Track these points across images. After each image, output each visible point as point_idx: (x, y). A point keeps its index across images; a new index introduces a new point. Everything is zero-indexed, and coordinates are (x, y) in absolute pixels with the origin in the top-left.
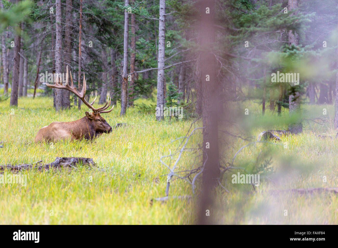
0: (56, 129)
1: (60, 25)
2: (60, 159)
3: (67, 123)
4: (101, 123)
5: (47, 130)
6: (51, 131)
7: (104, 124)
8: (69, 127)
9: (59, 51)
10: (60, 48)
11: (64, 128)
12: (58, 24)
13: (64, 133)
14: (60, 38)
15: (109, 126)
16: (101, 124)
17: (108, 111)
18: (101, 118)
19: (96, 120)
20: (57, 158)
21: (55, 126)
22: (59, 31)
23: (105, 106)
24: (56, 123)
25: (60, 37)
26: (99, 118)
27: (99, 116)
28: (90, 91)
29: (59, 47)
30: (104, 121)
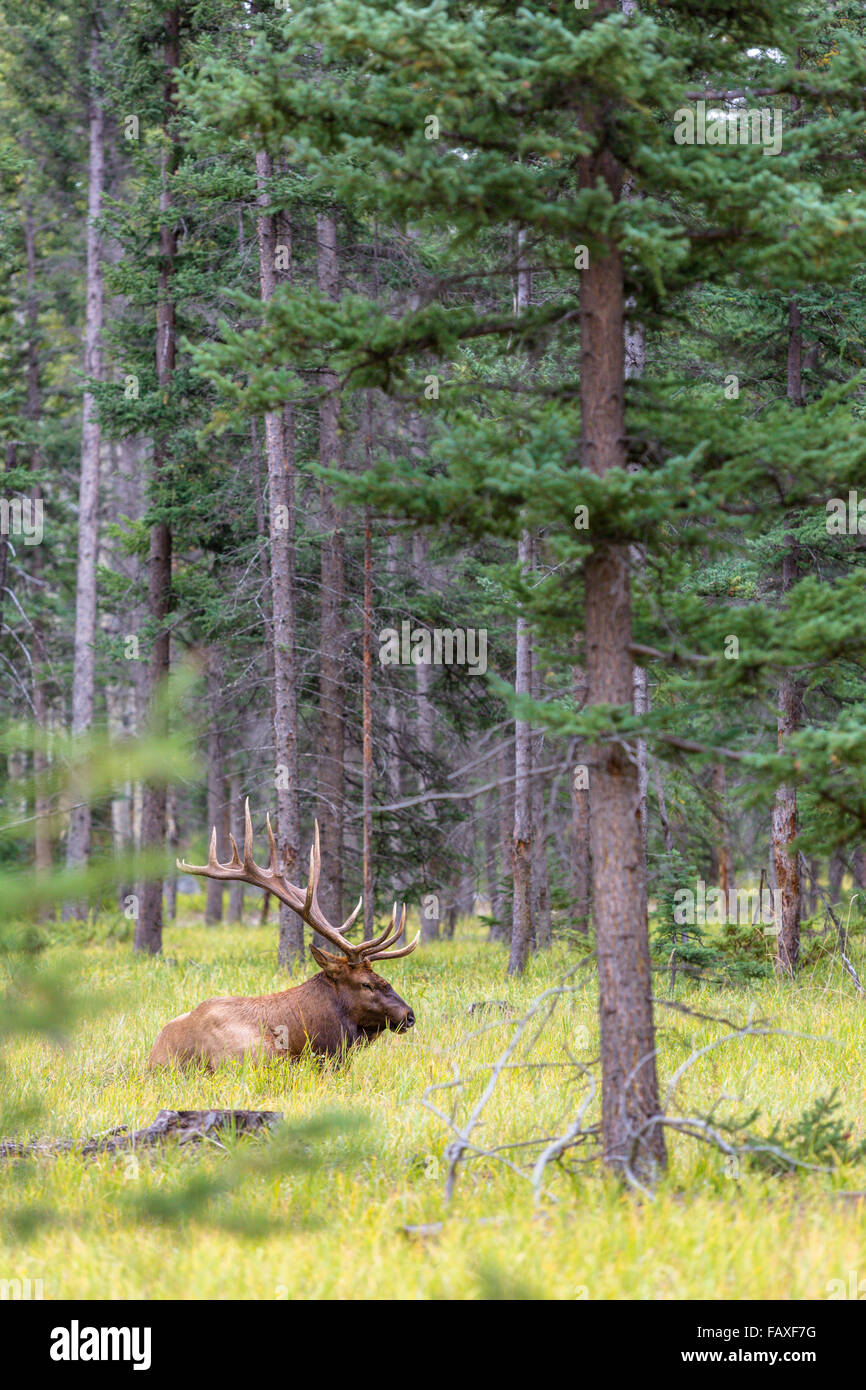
0: (217, 1023)
1: (289, 654)
2: (172, 1118)
3: (253, 1001)
4: (372, 994)
5: (187, 1027)
6: (199, 1029)
7: (385, 1000)
8: (260, 1011)
9: (286, 751)
10: (289, 739)
11: (243, 1018)
12: (282, 652)
13: (246, 1036)
14: (289, 704)
15: (403, 1004)
16: (376, 1000)
17: (399, 951)
18: (372, 979)
19: (357, 987)
20: (162, 1114)
21: (215, 1012)
22: (285, 678)
23: (385, 937)
24: (218, 1002)
25: (288, 698)
26: (365, 979)
27: (367, 969)
28: (418, 891)
29: (285, 735)
30: (384, 988)
